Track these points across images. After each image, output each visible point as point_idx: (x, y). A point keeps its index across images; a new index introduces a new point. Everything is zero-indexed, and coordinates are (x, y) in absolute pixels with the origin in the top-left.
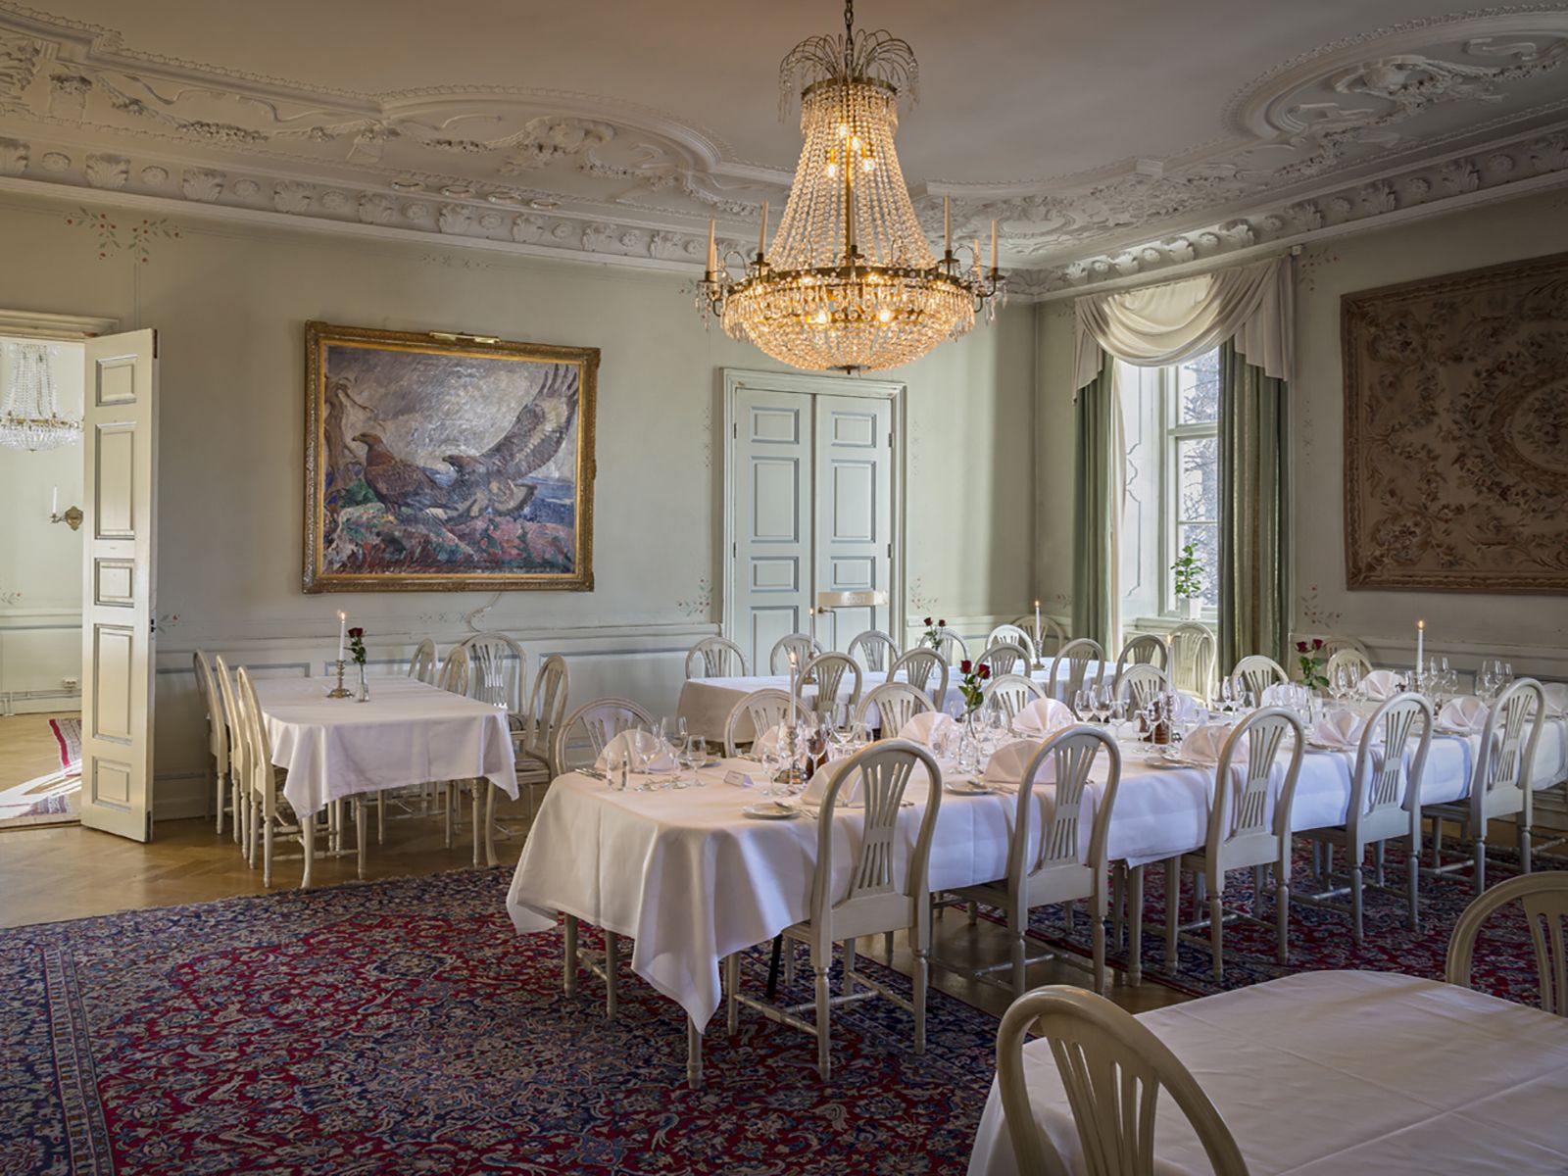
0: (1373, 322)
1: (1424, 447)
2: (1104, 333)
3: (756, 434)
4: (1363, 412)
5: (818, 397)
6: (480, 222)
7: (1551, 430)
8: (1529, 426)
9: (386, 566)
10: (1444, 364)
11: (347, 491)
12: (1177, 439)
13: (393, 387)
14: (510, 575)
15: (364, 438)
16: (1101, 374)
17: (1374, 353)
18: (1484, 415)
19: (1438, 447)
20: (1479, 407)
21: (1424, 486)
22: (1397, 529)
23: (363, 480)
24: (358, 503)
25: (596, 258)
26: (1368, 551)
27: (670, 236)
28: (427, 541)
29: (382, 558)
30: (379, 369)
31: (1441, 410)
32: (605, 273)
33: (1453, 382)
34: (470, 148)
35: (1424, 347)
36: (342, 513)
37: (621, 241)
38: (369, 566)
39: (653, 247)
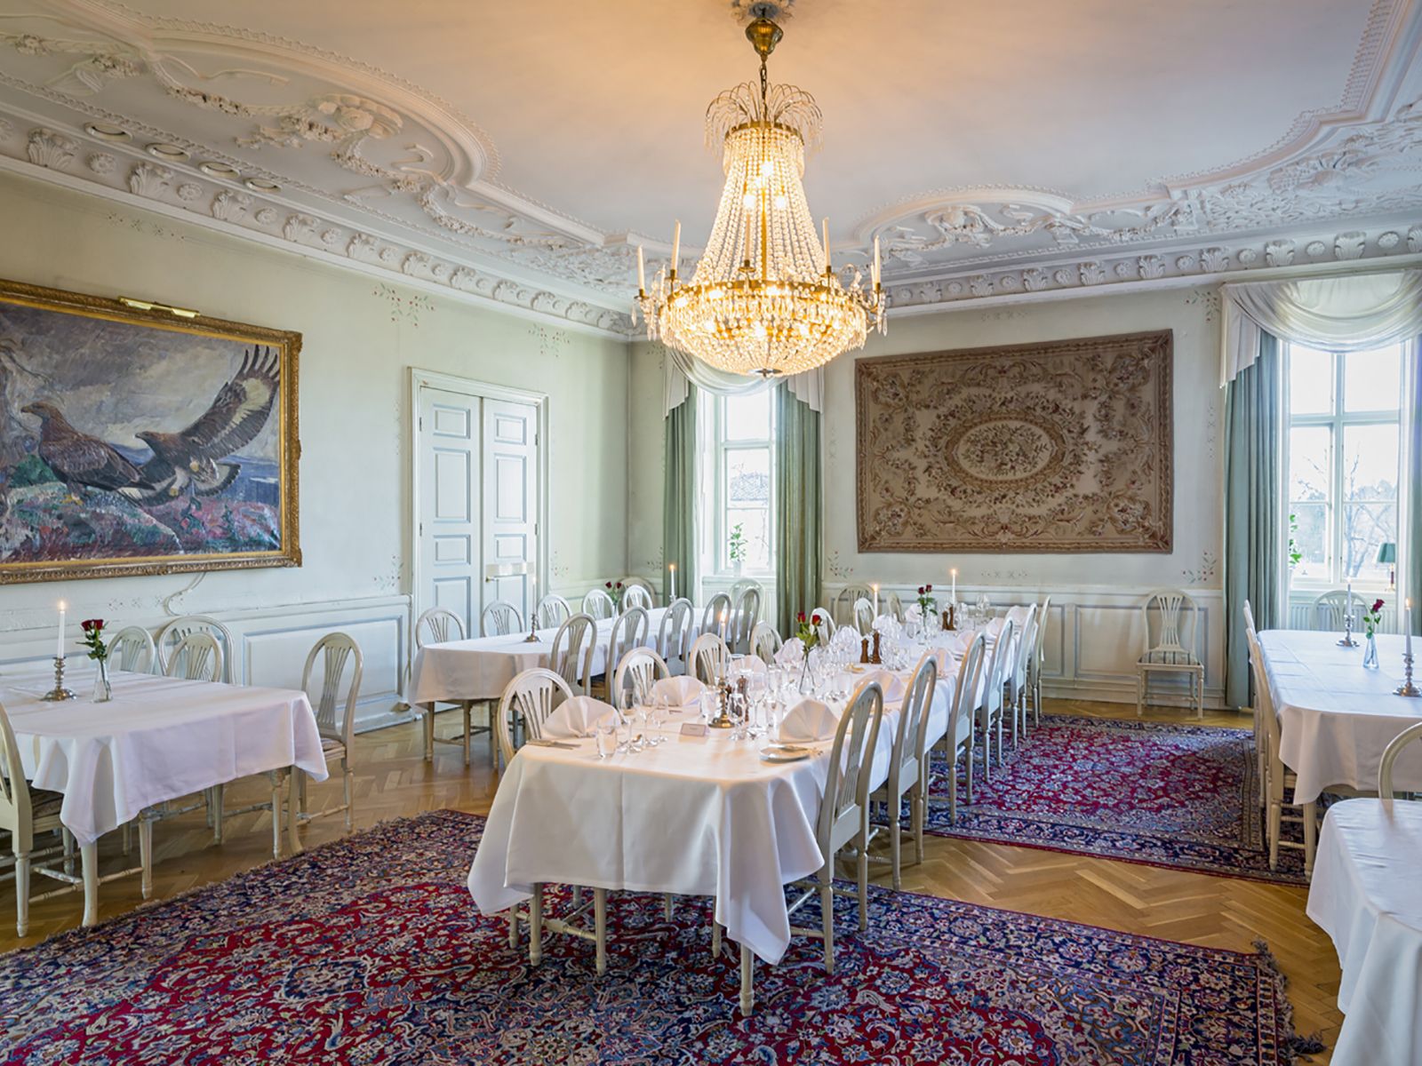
0: (876, 379)
1: (906, 461)
2: (690, 369)
3: (437, 428)
4: (869, 437)
5: (485, 400)
6: (178, 191)
7: (980, 453)
8: (968, 450)
9: (69, 551)
10: (919, 409)
11: (18, 469)
12: (726, 449)
13: (71, 355)
14: (215, 555)
15: (36, 409)
16: (687, 399)
17: (876, 399)
18: (942, 442)
19: (915, 461)
20: (940, 438)
21: (906, 486)
22: (890, 513)
23: (38, 457)
24: (31, 483)
25: (299, 249)
26: (872, 528)
27: (371, 240)
28: (121, 523)
29: (65, 544)
30: (53, 332)
31: (917, 438)
32: (304, 265)
33: (925, 421)
34: (227, 107)
35: (907, 397)
36: (12, 494)
37: (322, 237)
38: (49, 553)
39: (351, 248)
